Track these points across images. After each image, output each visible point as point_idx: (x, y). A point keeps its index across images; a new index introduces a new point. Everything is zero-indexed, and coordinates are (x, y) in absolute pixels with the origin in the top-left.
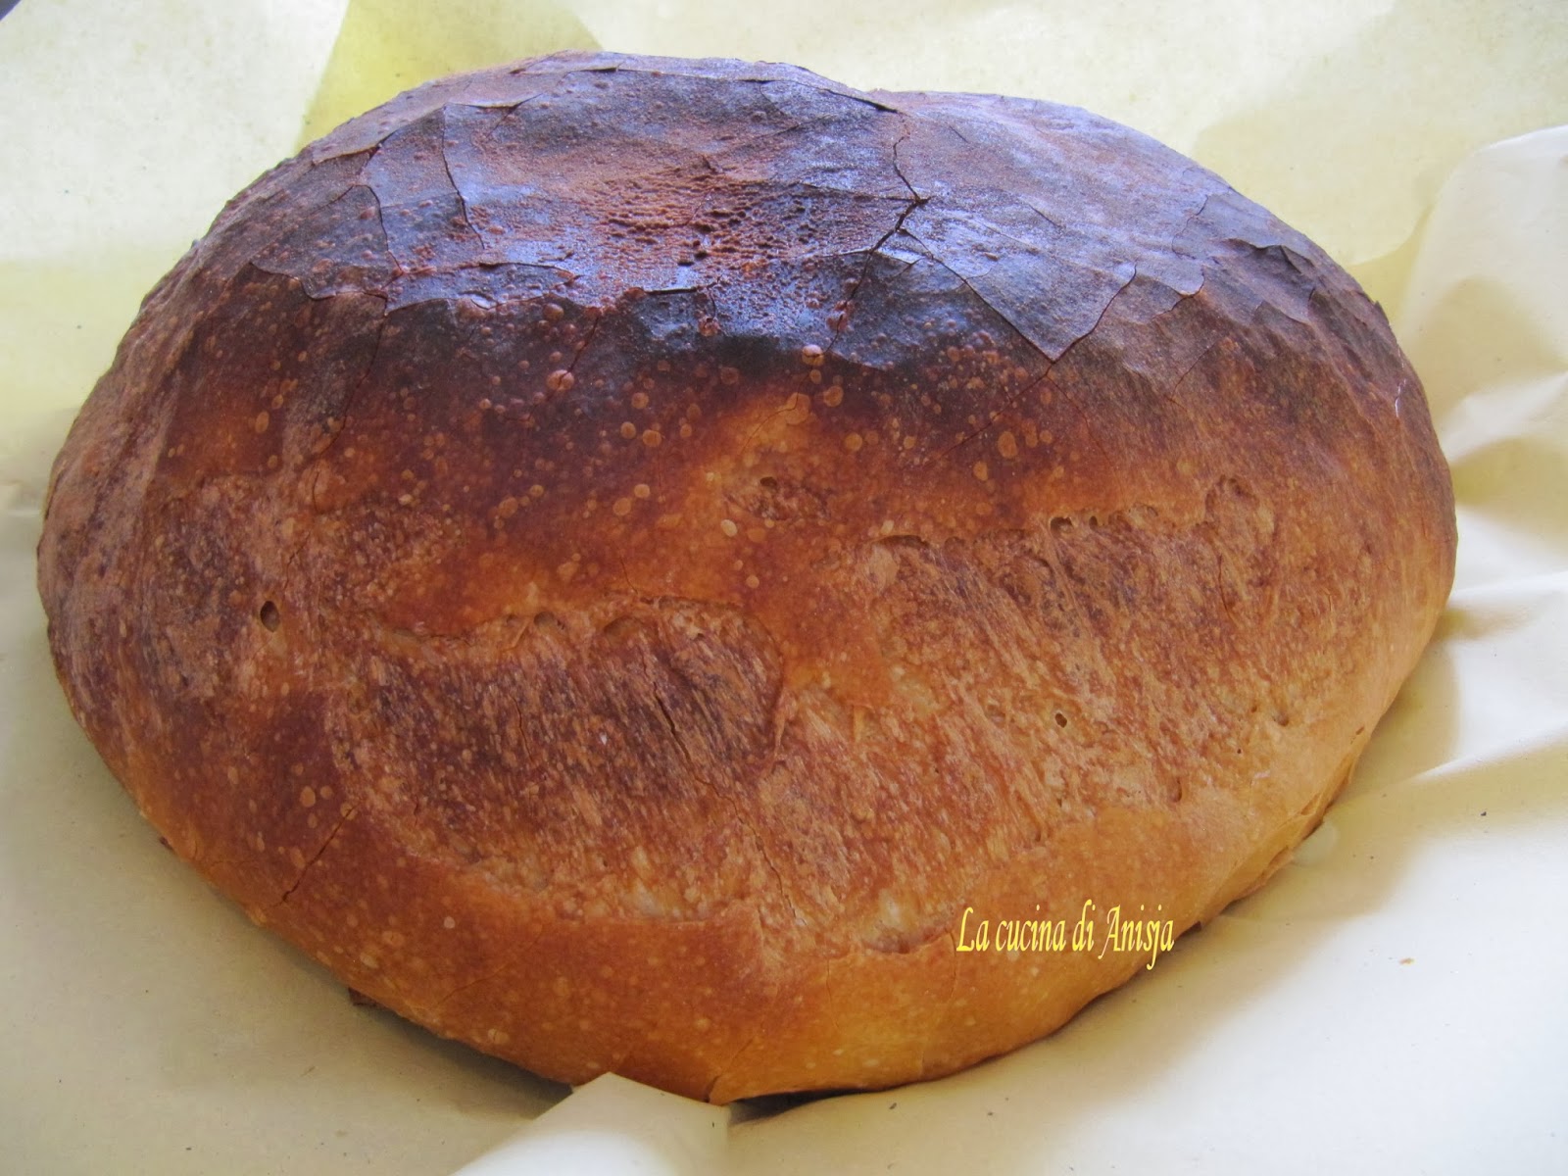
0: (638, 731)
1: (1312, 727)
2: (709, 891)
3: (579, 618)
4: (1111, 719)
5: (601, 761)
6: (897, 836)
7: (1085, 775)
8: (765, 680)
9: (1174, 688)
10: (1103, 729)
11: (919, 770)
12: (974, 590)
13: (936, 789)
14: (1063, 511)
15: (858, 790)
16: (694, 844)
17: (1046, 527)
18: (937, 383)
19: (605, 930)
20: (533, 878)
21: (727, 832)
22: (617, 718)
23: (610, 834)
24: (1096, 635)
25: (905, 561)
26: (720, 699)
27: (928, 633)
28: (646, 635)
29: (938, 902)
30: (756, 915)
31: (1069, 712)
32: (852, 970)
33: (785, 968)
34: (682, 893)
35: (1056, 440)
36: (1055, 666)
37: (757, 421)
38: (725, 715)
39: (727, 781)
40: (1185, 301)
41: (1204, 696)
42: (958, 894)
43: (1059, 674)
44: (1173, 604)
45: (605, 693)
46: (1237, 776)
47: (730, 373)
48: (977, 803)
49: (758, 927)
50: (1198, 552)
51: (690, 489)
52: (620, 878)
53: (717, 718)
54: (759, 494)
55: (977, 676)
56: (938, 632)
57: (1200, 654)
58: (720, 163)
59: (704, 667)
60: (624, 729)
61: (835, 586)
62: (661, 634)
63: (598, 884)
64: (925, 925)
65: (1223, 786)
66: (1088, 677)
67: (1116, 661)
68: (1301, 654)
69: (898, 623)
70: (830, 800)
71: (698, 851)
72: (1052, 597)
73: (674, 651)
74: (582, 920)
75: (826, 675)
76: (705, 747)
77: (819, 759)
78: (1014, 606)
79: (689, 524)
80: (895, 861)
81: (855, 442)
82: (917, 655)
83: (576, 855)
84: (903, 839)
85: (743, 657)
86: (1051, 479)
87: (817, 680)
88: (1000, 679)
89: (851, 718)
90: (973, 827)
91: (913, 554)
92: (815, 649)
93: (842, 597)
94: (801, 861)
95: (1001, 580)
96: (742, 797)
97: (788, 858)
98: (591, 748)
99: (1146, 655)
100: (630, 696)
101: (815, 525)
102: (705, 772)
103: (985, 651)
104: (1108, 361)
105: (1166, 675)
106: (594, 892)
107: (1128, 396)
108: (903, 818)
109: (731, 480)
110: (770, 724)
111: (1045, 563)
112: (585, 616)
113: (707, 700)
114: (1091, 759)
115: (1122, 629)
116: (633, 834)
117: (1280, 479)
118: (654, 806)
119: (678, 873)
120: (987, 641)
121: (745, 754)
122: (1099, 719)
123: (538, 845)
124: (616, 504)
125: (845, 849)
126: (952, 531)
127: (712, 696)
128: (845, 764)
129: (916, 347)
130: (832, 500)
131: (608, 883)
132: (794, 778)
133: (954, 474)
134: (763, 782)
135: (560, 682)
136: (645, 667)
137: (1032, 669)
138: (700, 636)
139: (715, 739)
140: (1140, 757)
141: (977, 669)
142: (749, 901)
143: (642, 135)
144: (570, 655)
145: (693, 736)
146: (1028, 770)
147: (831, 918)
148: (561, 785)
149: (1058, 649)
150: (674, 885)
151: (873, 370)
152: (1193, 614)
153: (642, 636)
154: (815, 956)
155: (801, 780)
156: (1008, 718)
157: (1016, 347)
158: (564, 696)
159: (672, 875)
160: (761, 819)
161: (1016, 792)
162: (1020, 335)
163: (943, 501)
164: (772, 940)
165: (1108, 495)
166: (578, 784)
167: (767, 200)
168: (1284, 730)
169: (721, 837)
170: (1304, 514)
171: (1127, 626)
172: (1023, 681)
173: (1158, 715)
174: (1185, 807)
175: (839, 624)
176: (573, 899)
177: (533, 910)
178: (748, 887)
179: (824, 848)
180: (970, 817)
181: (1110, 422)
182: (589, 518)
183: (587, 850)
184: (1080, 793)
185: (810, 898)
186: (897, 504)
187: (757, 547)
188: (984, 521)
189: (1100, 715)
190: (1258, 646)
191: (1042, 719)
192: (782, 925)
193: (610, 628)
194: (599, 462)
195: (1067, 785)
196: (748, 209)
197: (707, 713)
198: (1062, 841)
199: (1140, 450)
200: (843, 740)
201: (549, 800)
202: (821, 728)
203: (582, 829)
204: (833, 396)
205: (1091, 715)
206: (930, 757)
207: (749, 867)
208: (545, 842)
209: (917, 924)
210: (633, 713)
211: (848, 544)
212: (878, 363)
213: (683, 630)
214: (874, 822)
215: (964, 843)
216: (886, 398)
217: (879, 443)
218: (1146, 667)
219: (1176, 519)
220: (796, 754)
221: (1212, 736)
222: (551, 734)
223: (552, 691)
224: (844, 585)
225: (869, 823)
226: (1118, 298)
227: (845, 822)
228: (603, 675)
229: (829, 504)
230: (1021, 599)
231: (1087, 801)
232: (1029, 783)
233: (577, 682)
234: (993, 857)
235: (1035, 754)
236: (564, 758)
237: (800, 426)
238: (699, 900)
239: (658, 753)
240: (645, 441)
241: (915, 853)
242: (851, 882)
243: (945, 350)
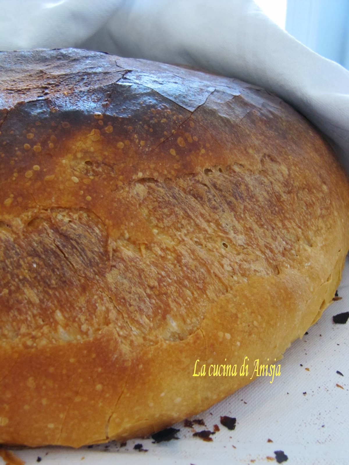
0: (50, 260)
1: (321, 247)
2: (92, 325)
3: (16, 220)
4: (244, 244)
5: (35, 275)
6: (169, 292)
7: (240, 265)
8: (101, 235)
9: (266, 231)
10: (242, 247)
11: (172, 266)
12: (180, 196)
13: (181, 273)
14: (208, 166)
15: (148, 275)
16: (82, 305)
17: (203, 172)
18: (149, 121)
19: (48, 350)
20: (10, 334)
21: (96, 297)
22: (39, 256)
23: (44, 306)
24: (231, 211)
25: (150, 187)
26: (83, 243)
27: (165, 214)
28: (47, 223)
29: (192, 318)
30: (115, 332)
31: (227, 242)
32: (161, 350)
33: (132, 352)
34: (80, 328)
35: (199, 140)
36: (218, 224)
37: (80, 140)
38: (86, 248)
39: (92, 275)
40: (235, 97)
41: (278, 234)
42: (199, 314)
43: (220, 227)
44: (258, 199)
45: (33, 247)
46: (299, 265)
47: (66, 124)
48: (199, 276)
49: (117, 336)
50: (262, 180)
51: (57, 166)
52: (51, 326)
53: (83, 250)
54: (85, 167)
55: (188, 230)
56: (169, 213)
57: (273, 218)
58: (47, 71)
59: (74, 231)
60: (44, 260)
61: (123, 198)
62: (53, 221)
63: (42, 331)
64: (189, 329)
65: (294, 268)
66: (232, 228)
67: (241, 221)
68: (310, 220)
69: (151, 211)
70: (137, 280)
71: (84, 307)
72: (210, 196)
73: (60, 227)
74: (36, 348)
75: (126, 232)
76: (80, 262)
77: (130, 264)
78: (197, 201)
79: (58, 179)
80: (170, 302)
81: (121, 145)
82: (162, 223)
83: (29, 319)
84: (171, 293)
85: (90, 227)
86: (200, 154)
87: (122, 235)
88: (197, 231)
89: (140, 249)
90: (199, 286)
91: (153, 185)
92: (119, 221)
93: (127, 202)
94: (130, 305)
95: (189, 192)
96: (99, 281)
97: (124, 305)
98: (29, 270)
99: (252, 218)
100: (44, 246)
101: (111, 177)
102: (82, 272)
103: (189, 220)
104: (213, 113)
105: (262, 226)
106: (40, 334)
107: (223, 124)
108: (169, 285)
109: (73, 163)
110: (106, 252)
111: (205, 185)
112: (19, 220)
113: (78, 243)
114: (240, 259)
115: (241, 208)
116: (54, 304)
117: (286, 156)
118: (61, 291)
119: (77, 319)
120: (189, 216)
121: (98, 264)
122: (240, 244)
123: (11, 317)
124: (26, 173)
125: (148, 299)
126: (166, 175)
127: (80, 242)
128: (141, 265)
129: (138, 110)
130: (115, 167)
131: (46, 329)
132: (121, 272)
133: (162, 154)
134: (108, 274)
135: (12, 246)
136: (48, 234)
137: (210, 226)
138: (70, 221)
139: (84, 258)
140: (260, 257)
141: (187, 227)
142: (111, 326)
143: (14, 67)
144: (14, 236)
145: (74, 258)
146: (216, 264)
147: (148, 329)
148: (18, 288)
149: (218, 217)
150: (76, 325)
151: (123, 119)
152: (266, 202)
153: (45, 224)
154: (144, 346)
155: (124, 272)
156: (204, 245)
157: (177, 109)
158: (14, 251)
159: (74, 321)
160: (109, 289)
161: (214, 273)
162: (177, 104)
163: (160, 164)
164: (124, 341)
165: (224, 159)
166: (26, 286)
167: (68, 78)
168: (311, 248)
169: (93, 300)
170: (298, 169)
171: (242, 207)
172: (206, 231)
173: (262, 241)
174: (281, 276)
175: (128, 212)
176: (31, 340)
177: (13, 348)
178: (109, 320)
179: (139, 299)
180: (197, 282)
181: (218, 133)
182: (15, 180)
183: (34, 316)
184: (239, 272)
185: (137, 321)
186: (142, 166)
187: (88, 186)
188: (178, 170)
189: (240, 242)
190: (293, 215)
191: (217, 245)
192: (127, 335)
193: (30, 223)
194: (16, 159)
195: (233, 269)
196: (62, 82)
197: (78, 248)
198: (236, 291)
199: (231, 143)
200: (138, 256)
201: (13, 295)
202: (128, 252)
203: (30, 306)
204: (109, 129)
205: (236, 242)
206: (176, 262)
207: (108, 310)
208: (14, 316)
209: (185, 328)
210: (46, 253)
211: (125, 182)
212: (125, 116)
213: (62, 220)
214: (158, 287)
215: (197, 293)
216: (130, 127)
217: (131, 145)
218: (254, 223)
219: (251, 168)
220: (119, 262)
221: (285, 249)
222: (11, 267)
223: (9, 250)
224: (127, 198)
225: (156, 288)
226: (211, 95)
227: (146, 288)
228: (30, 240)
229: (115, 169)
230: (199, 199)
231: (243, 275)
232: (218, 269)
233: (19, 245)
234: (211, 299)
235: (218, 258)
236: (18, 277)
237: (98, 141)
238: (88, 330)
239: (60, 268)
240: (35, 150)
241: (178, 298)
242: (153, 312)
243: (150, 110)
